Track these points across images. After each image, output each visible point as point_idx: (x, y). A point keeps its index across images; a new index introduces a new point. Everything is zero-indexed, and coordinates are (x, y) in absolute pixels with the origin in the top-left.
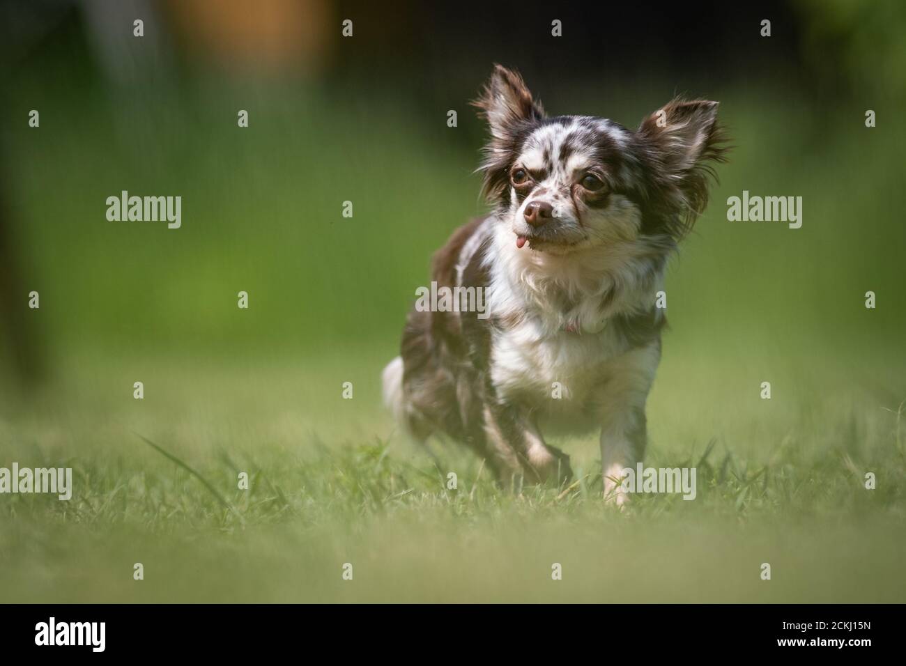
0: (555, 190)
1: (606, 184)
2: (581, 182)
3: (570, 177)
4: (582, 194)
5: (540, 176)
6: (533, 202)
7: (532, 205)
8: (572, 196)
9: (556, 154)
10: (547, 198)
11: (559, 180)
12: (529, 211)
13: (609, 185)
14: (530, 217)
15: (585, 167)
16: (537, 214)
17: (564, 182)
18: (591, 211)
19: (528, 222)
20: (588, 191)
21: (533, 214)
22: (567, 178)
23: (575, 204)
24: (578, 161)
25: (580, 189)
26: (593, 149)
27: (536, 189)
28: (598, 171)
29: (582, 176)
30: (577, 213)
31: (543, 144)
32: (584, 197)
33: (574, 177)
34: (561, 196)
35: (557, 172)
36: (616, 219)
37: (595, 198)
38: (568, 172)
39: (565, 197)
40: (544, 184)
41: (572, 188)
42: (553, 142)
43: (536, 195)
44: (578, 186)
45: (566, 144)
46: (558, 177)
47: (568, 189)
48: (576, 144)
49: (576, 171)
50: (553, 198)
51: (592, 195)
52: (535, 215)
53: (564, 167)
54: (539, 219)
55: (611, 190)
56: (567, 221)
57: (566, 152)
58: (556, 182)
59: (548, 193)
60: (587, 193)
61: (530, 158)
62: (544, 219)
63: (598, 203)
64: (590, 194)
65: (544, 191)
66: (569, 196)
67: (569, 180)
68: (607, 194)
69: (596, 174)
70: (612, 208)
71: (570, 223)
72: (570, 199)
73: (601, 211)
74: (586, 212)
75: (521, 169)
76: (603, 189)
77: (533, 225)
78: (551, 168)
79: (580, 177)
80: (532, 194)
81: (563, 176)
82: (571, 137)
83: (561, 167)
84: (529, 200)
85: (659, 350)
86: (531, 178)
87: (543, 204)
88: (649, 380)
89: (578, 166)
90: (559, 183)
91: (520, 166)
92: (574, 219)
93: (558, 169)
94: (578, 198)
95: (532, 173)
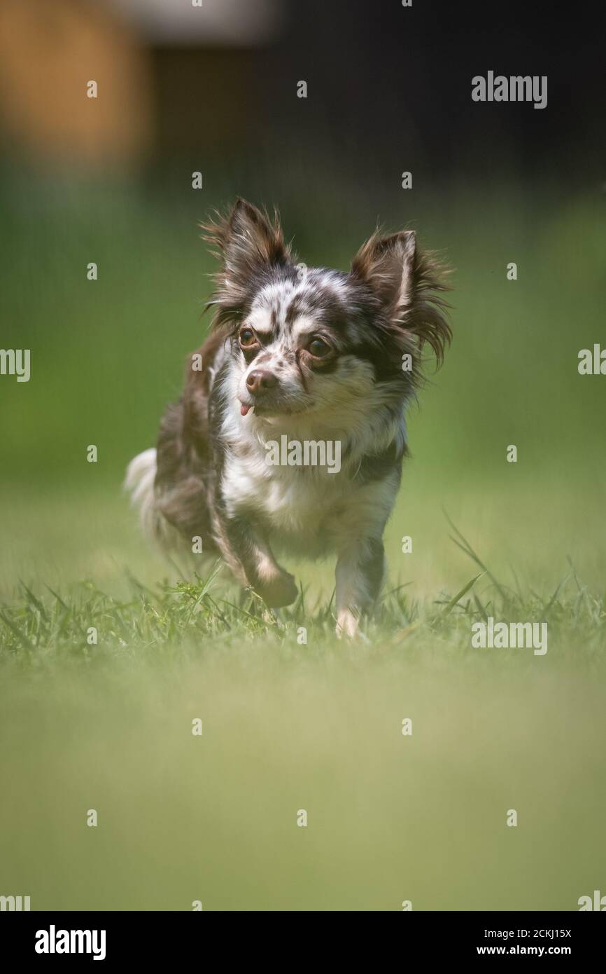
0: (280, 356)
1: (333, 348)
2: (307, 348)
3: (296, 342)
4: (308, 359)
5: (268, 338)
6: (256, 371)
7: (255, 375)
8: (298, 362)
9: (283, 316)
10: (271, 366)
11: (285, 345)
12: (251, 380)
13: (336, 349)
14: (252, 387)
15: (311, 330)
16: (259, 383)
17: (290, 347)
18: (317, 377)
19: (250, 391)
20: (314, 357)
21: (254, 384)
22: (293, 342)
23: (300, 370)
24: (304, 324)
25: (306, 354)
26: (319, 312)
27: (261, 354)
28: (324, 335)
29: (308, 340)
30: (302, 379)
31: (271, 304)
32: (311, 363)
33: (299, 342)
34: (285, 362)
35: (284, 336)
36: (346, 379)
37: (322, 364)
38: (294, 336)
39: (290, 363)
40: (270, 349)
41: (298, 353)
42: (281, 303)
43: (260, 361)
44: (303, 352)
45: (293, 305)
46: (284, 341)
47: (293, 354)
48: (303, 306)
49: (301, 336)
50: (278, 367)
51: (318, 361)
52: (257, 385)
53: (290, 330)
54: (261, 389)
55: (338, 354)
56: (290, 390)
57: (293, 314)
58: (282, 346)
59: (272, 359)
60: (313, 359)
61: (258, 319)
62: (266, 389)
63: (327, 368)
64: (315, 359)
65: (268, 357)
66: (295, 362)
67: (294, 345)
68: (335, 358)
69: (322, 337)
70: (342, 370)
71: (294, 392)
72: (295, 365)
73: (328, 376)
74: (311, 377)
75: (249, 330)
76: (331, 354)
77: (255, 395)
78: (278, 330)
79: (306, 341)
80: (257, 358)
81: (290, 340)
82: (298, 297)
83: (287, 331)
84: (254, 366)
85: (398, 479)
86: (258, 340)
87: (266, 373)
88: (387, 510)
89: (303, 330)
90: (285, 348)
91: (248, 326)
92: (298, 387)
93: (285, 332)
94: (304, 364)
95: (259, 334)
